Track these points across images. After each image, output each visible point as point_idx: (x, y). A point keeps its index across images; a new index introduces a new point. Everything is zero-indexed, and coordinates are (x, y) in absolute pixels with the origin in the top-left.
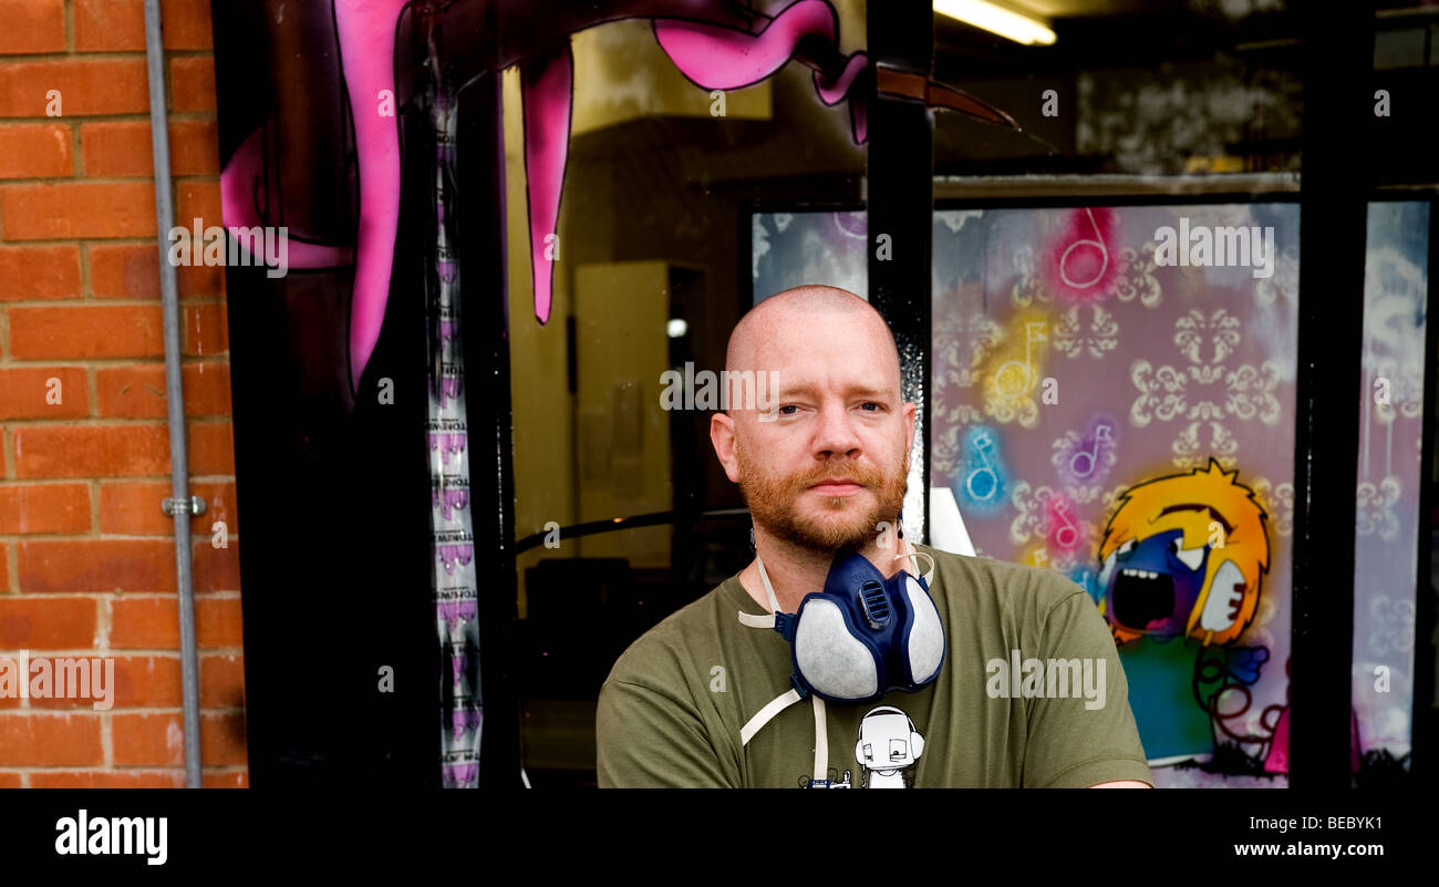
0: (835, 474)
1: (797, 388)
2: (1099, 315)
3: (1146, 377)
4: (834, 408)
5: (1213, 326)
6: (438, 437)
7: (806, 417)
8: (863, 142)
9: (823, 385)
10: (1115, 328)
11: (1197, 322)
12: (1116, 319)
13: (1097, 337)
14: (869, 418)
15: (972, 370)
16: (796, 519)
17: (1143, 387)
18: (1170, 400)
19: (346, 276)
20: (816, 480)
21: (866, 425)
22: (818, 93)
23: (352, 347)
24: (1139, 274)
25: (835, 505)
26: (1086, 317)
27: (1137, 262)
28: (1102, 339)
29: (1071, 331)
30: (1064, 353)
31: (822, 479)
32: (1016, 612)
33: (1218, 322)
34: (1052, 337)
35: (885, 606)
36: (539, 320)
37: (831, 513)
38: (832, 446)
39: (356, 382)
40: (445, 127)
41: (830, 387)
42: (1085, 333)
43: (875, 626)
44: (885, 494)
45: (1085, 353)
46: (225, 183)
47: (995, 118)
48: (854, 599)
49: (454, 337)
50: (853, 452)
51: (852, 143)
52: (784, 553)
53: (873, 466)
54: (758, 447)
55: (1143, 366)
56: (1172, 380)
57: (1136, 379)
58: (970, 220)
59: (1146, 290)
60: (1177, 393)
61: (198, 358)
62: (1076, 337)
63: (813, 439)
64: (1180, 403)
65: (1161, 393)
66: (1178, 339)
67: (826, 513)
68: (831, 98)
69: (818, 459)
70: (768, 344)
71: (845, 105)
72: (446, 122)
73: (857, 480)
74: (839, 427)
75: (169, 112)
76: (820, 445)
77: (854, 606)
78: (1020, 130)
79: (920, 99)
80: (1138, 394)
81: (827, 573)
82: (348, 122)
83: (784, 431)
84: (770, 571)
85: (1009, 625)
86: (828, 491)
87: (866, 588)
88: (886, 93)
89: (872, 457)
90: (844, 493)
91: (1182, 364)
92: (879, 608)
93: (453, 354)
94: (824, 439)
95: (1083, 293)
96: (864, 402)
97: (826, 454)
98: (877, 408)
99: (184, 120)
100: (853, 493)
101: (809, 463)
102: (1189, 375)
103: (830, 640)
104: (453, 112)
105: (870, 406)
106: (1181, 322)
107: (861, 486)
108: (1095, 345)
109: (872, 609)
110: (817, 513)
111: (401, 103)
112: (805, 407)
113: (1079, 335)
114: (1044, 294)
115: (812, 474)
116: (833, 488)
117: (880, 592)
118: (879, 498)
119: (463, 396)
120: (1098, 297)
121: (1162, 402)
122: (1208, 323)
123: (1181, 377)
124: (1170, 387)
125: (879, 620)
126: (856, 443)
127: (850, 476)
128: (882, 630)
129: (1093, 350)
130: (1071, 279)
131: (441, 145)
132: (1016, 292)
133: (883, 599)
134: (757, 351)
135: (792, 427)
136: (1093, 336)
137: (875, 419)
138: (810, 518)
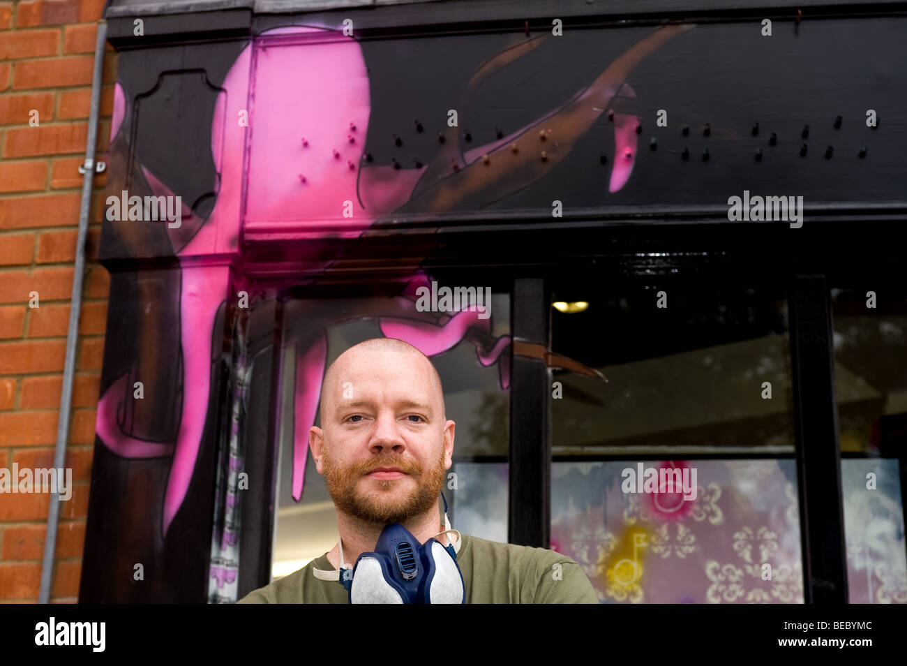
0: (385, 464)
1: (359, 401)
2: (682, 530)
3: (716, 572)
4: (386, 417)
5: (759, 538)
6: (216, 570)
7: (367, 424)
8: (507, 388)
9: (379, 400)
10: (693, 539)
11: (748, 535)
12: (693, 532)
13: (681, 544)
14: (414, 427)
15: (598, 565)
16: (357, 497)
17: (714, 578)
18: (733, 587)
19: (168, 461)
20: (371, 468)
21: (411, 430)
22: (479, 360)
23: (165, 507)
24: (707, 503)
25: (385, 487)
26: (673, 531)
27: (705, 496)
28: (684, 545)
29: (663, 540)
30: (659, 555)
31: (375, 467)
32: (521, 574)
33: (762, 535)
34: (651, 544)
35: (413, 561)
36: (294, 499)
37: (381, 493)
38: (382, 441)
39: (165, 529)
40: (244, 377)
41: (385, 402)
42: (673, 541)
43: (406, 576)
44: (423, 480)
45: (673, 555)
46: (101, 406)
47: (591, 374)
48: (392, 557)
49: (236, 506)
50: (397, 448)
51: (500, 389)
52: (352, 526)
53: (414, 459)
54: (333, 446)
55: (712, 565)
56: (733, 574)
57: (709, 572)
58: (594, 469)
59: (712, 514)
60: (738, 583)
61: (70, 520)
62: (666, 544)
63: (370, 438)
64: (741, 589)
65: (727, 583)
66: (736, 546)
67: (377, 493)
68: (487, 362)
69: (373, 453)
70: (344, 373)
71: (496, 367)
72: (243, 374)
73: (402, 468)
74: (388, 429)
75: (76, 370)
76: (373, 442)
77: (392, 562)
78: (607, 381)
79: (541, 359)
80: (711, 583)
81: (377, 540)
82: (181, 368)
83: (350, 433)
84: (344, 543)
85: (514, 582)
86: (379, 476)
87: (400, 547)
88: (520, 356)
89: (414, 453)
90: (391, 478)
91: (740, 563)
92: (409, 562)
93: (233, 518)
94: (377, 437)
95: (670, 515)
96: (410, 414)
97: (378, 448)
98: (419, 420)
99: (85, 375)
100: (398, 478)
101: (367, 456)
102: (745, 570)
103: (372, 587)
104: (250, 369)
105: (415, 418)
106: (737, 535)
107: (406, 473)
108: (680, 550)
109: (403, 563)
110: (371, 493)
111: (215, 356)
112: (367, 417)
113: (670, 542)
114: (645, 516)
115: (369, 463)
116: (383, 474)
117: (410, 551)
118: (418, 483)
119: (238, 545)
120: (680, 517)
121: (727, 588)
122: (755, 535)
123: (739, 572)
124: (733, 578)
125: (408, 571)
126: (400, 441)
127: (396, 465)
128: (412, 580)
129: (679, 553)
130: (661, 505)
131: (240, 388)
132: (626, 514)
133: (412, 556)
134: (337, 378)
135: (356, 431)
136: (678, 543)
137: (418, 427)
138: (367, 496)
